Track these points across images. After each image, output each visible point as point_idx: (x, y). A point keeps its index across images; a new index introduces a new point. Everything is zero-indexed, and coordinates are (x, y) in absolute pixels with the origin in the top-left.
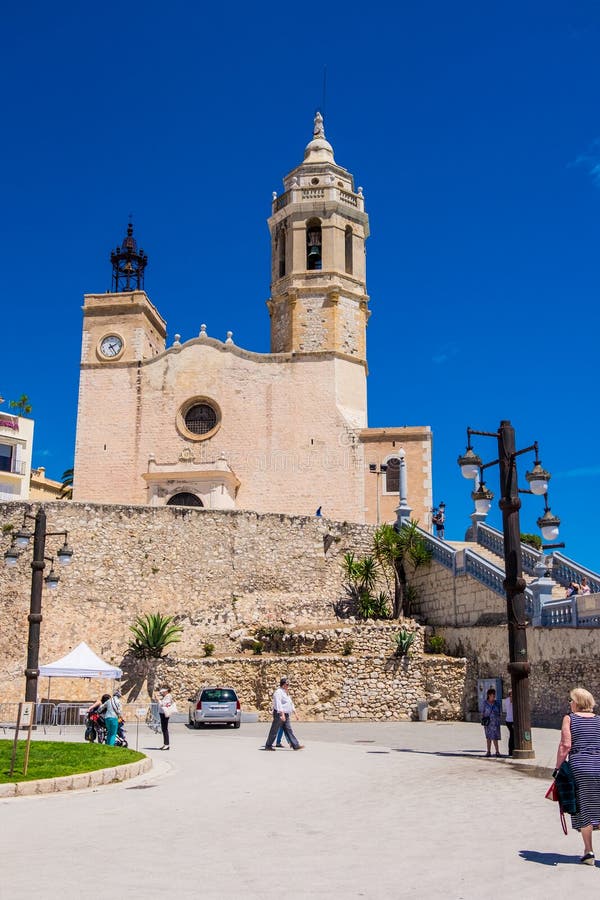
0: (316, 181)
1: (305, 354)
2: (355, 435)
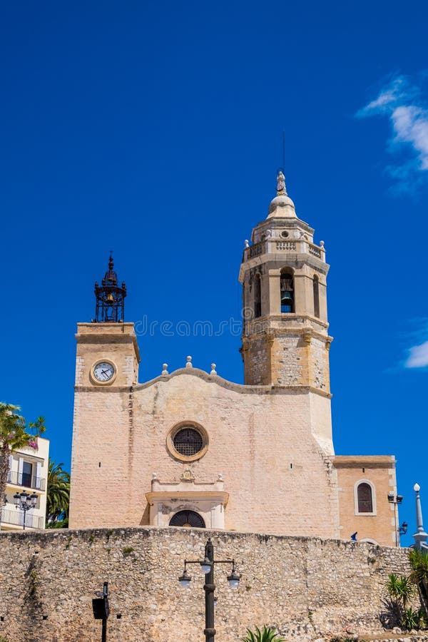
0: (285, 234)
1: (283, 388)
2: (330, 462)
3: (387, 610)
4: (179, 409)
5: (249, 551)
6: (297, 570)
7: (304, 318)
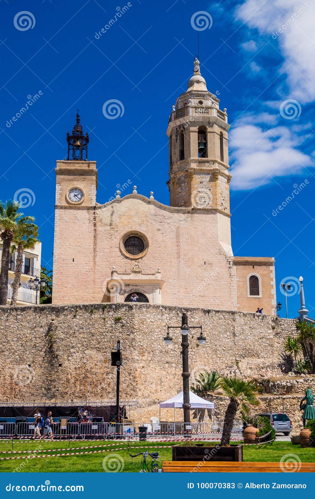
0: (201, 102)
2: (231, 261)
3: (283, 361)
4: (129, 222)
5: (197, 320)
6: (228, 334)
7: (214, 162)
